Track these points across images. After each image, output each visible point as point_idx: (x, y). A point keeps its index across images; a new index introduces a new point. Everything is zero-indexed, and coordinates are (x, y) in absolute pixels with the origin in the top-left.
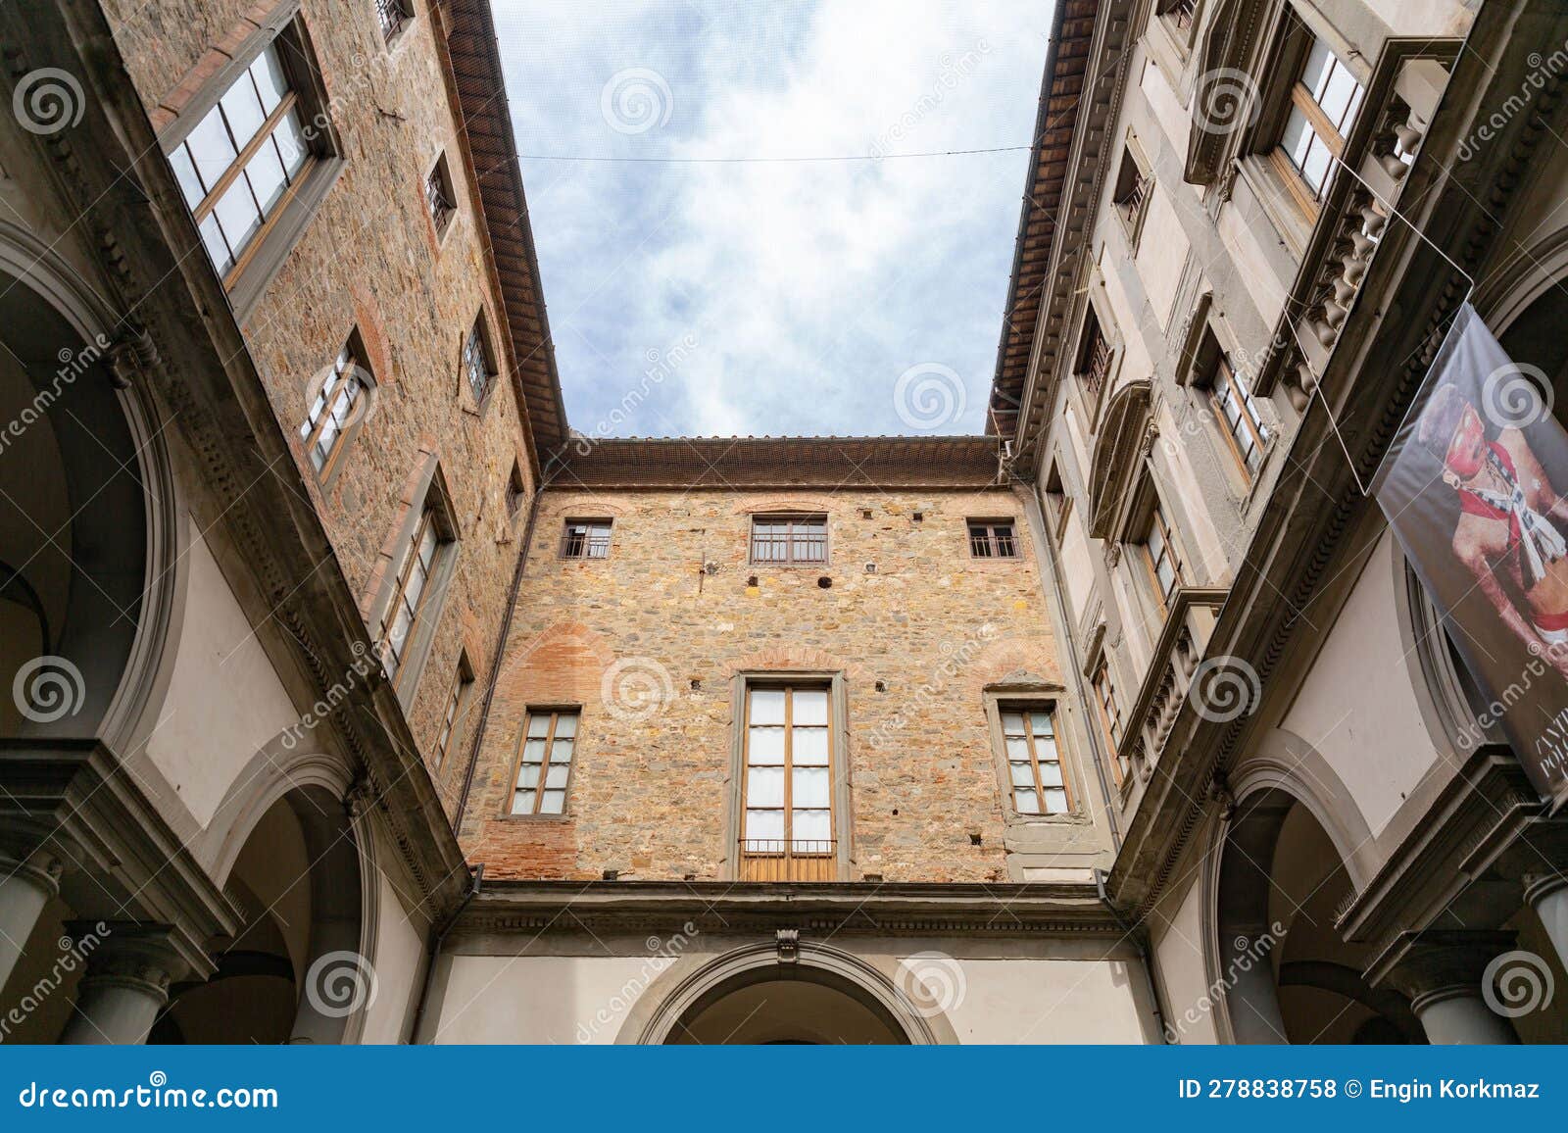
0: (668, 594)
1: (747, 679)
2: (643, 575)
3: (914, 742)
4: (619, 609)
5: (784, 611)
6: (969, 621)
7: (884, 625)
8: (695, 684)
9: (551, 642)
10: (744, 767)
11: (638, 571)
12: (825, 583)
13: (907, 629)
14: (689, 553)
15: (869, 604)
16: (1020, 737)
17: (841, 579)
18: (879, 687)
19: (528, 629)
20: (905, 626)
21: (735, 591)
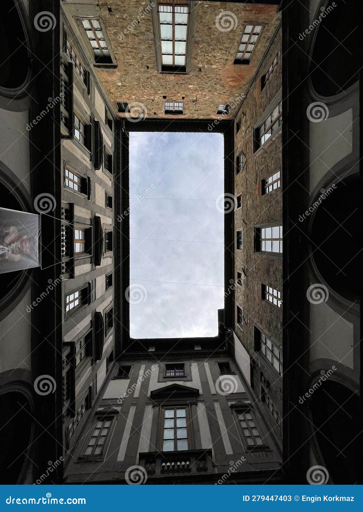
0: (205, 95)
1: (186, 72)
2: (211, 100)
3: (136, 49)
4: (218, 92)
5: (175, 90)
6: (125, 86)
7: (148, 86)
8: (200, 70)
9: (238, 83)
10: (188, 41)
11: (212, 101)
12: (165, 97)
13: (142, 84)
14: (199, 105)
15: (152, 92)
16: (103, 48)
17: (160, 98)
18: (148, 67)
19: (243, 87)
20: (142, 85)
21: (188, 96)
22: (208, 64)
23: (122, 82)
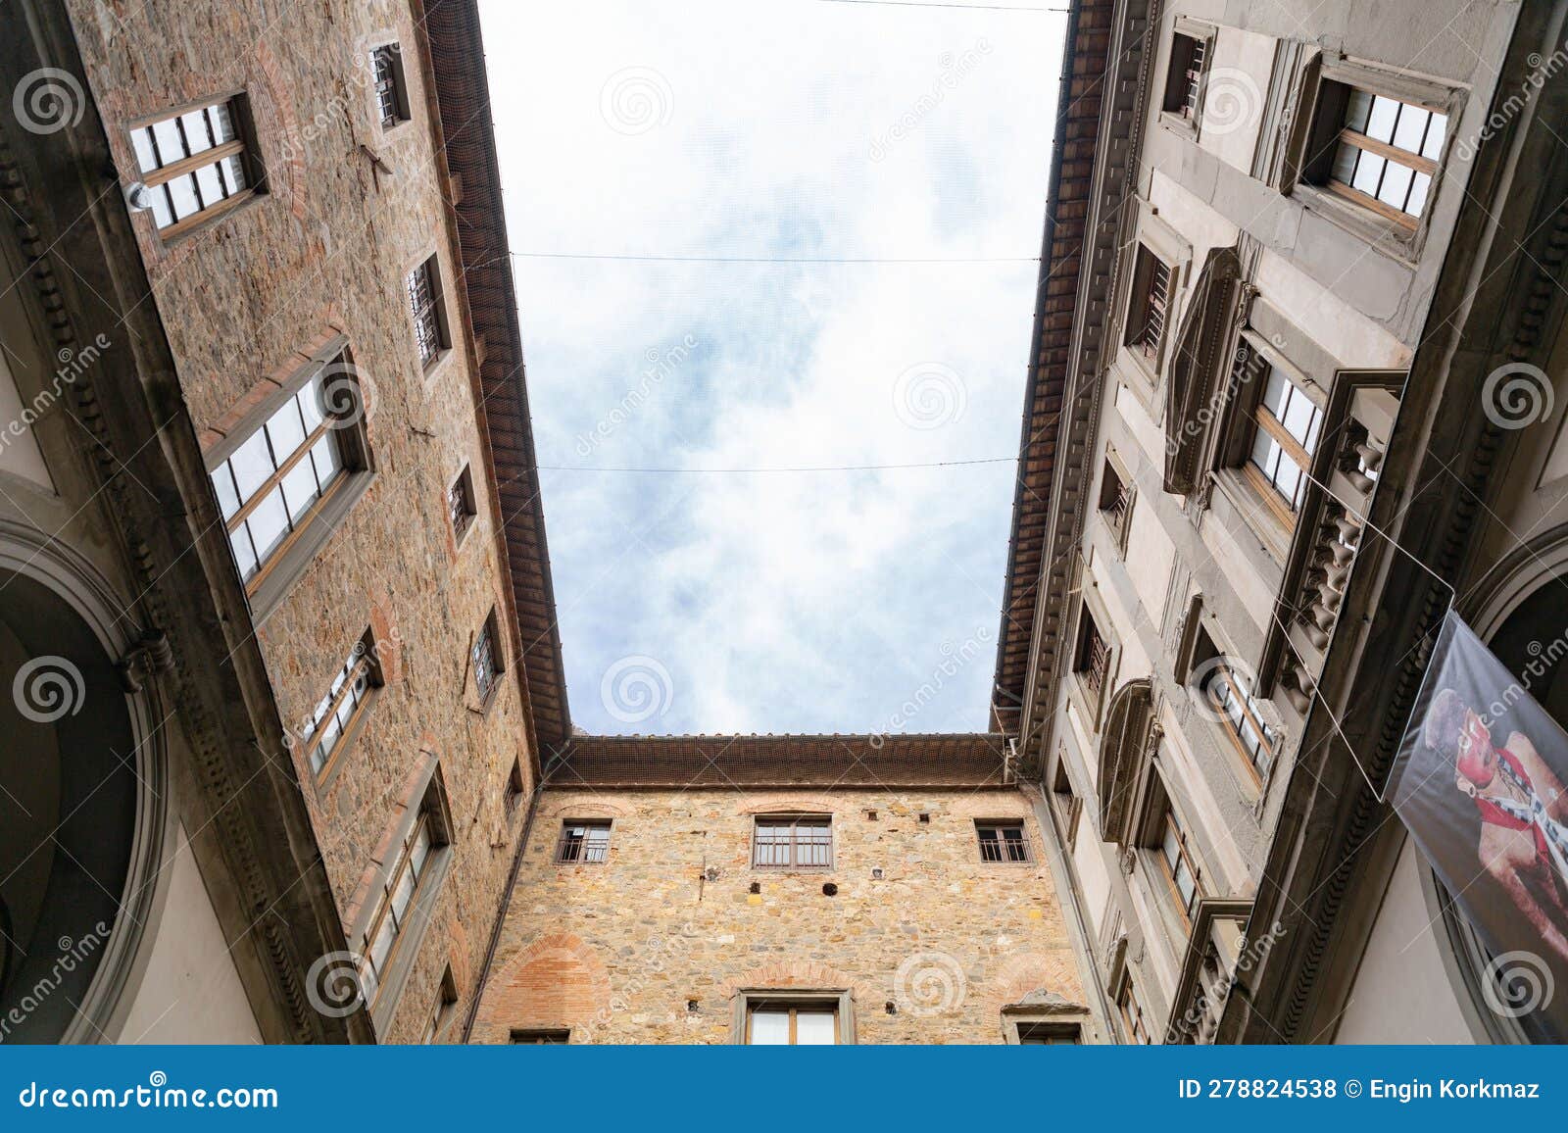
0: (667, 902)
1: (748, 998)
2: (641, 881)
4: (615, 918)
5: (787, 921)
6: (982, 933)
7: (893, 937)
8: (692, 1004)
9: (540, 957)
11: (635, 877)
12: (830, 890)
13: (918, 942)
14: (689, 857)
15: (877, 915)
17: (847, 886)
18: (890, 1008)
19: (518, 941)
20: (915, 937)
21: (737, 899)
22: (664, 1028)
23: (995, 951)
